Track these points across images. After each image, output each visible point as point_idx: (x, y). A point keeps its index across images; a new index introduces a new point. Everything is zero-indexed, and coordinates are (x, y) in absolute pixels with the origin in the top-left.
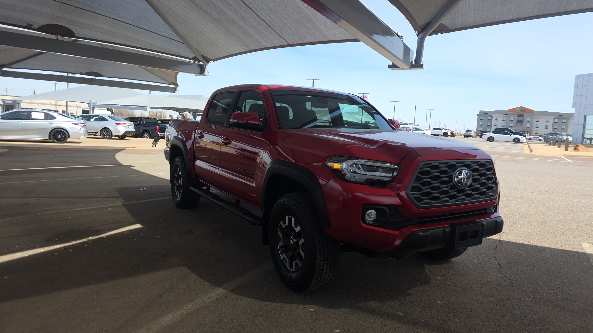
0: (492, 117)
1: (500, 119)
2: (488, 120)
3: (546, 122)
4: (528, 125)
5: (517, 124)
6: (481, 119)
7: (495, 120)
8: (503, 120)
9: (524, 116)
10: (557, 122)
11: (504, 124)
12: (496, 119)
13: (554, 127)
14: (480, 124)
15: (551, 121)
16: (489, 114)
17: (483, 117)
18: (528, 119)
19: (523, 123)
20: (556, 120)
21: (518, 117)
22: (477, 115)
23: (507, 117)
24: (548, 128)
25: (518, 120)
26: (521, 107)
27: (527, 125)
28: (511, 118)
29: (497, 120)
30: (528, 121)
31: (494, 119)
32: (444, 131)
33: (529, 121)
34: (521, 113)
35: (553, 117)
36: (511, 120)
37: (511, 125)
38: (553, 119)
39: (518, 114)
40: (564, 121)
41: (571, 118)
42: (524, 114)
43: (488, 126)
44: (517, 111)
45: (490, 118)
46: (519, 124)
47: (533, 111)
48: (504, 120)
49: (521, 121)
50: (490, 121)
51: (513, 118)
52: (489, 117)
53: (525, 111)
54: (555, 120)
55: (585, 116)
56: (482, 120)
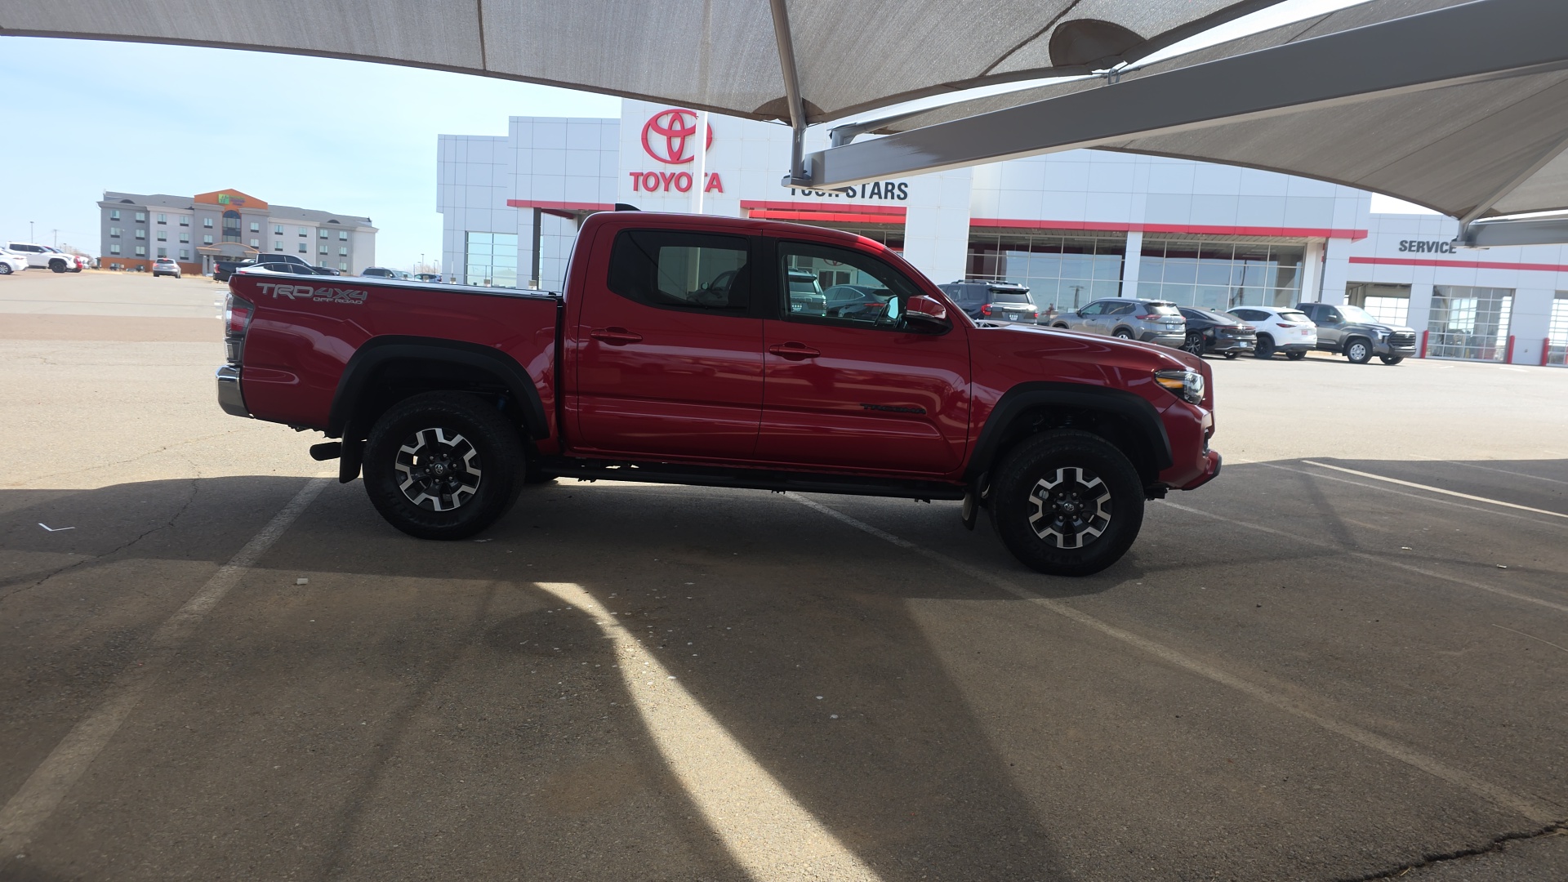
0: (147, 213)
1: (174, 221)
2: (137, 221)
3: (300, 235)
4: (255, 243)
5: (225, 236)
6: (112, 219)
7: (159, 223)
8: (182, 225)
9: (243, 217)
10: (326, 238)
11: (187, 236)
12: (160, 220)
13: (322, 250)
14: (113, 233)
15: (312, 234)
16: (138, 204)
17: (118, 213)
18: (255, 226)
19: (240, 236)
20: (324, 233)
21: (225, 219)
22: (99, 203)
23: (193, 215)
24: (305, 252)
25: (225, 226)
26: (232, 191)
27: (252, 241)
28: (206, 220)
29: (165, 223)
30: (252, 231)
31: (153, 220)
32: (50, 255)
33: (257, 231)
34: (234, 208)
35: (317, 224)
36: (206, 227)
37: (209, 239)
38: (317, 228)
39: (223, 209)
40: (343, 235)
41: (357, 229)
42: (241, 210)
43: (137, 238)
44: (220, 201)
45: (140, 216)
46: (229, 237)
47: (263, 205)
48: (187, 225)
49: (233, 229)
50: (144, 224)
51: (210, 221)
52: (138, 214)
53: (243, 202)
54: (322, 231)
55: (467, 233)
56: (118, 220)
